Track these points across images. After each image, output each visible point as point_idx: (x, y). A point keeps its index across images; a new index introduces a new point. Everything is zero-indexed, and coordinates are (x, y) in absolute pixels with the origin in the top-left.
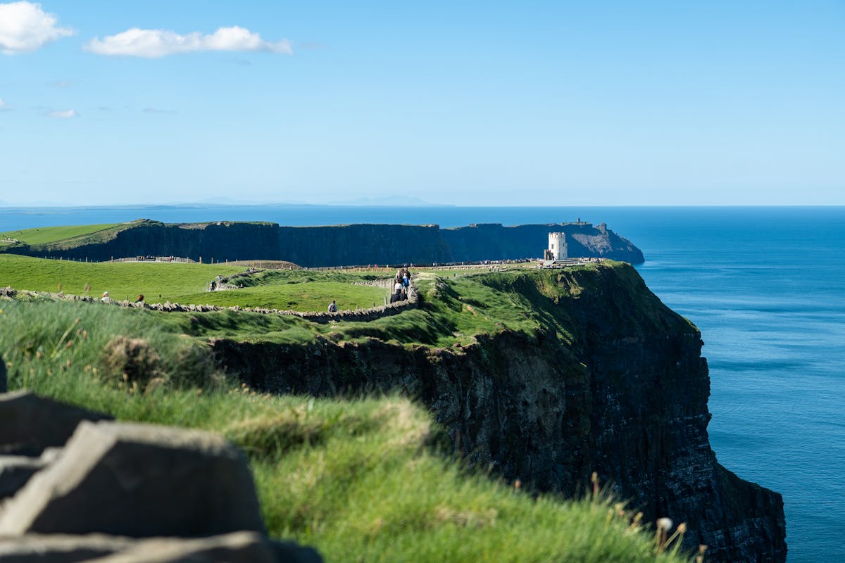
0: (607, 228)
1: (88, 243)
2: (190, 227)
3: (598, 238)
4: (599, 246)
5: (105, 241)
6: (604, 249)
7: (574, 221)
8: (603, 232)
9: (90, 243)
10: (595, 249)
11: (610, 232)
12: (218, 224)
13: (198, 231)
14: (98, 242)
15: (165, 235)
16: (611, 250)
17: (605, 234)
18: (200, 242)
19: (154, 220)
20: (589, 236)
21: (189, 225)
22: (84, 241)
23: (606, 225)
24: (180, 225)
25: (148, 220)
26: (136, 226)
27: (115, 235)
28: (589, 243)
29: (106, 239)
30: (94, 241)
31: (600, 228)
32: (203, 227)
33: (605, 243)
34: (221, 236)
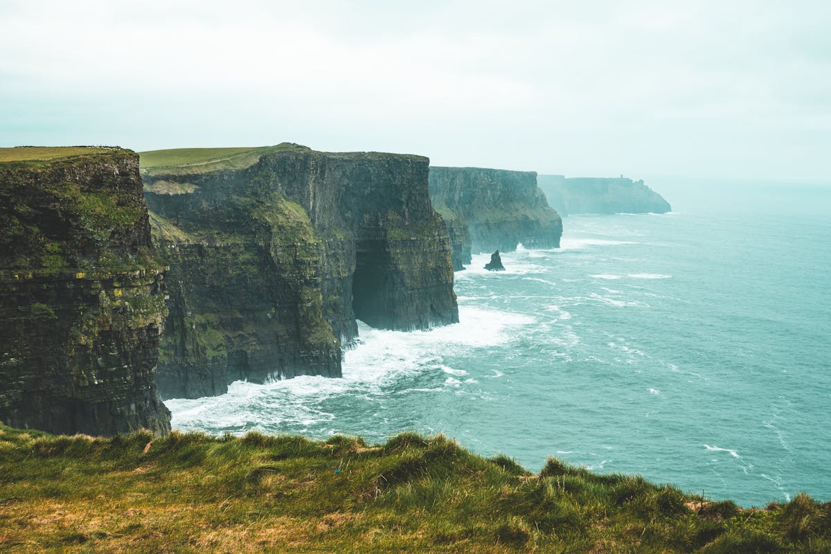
0: (644, 184)
4: (638, 199)
7: (618, 177)
19: (300, 144)
27: (256, 160)
33: (643, 197)
34: (370, 168)
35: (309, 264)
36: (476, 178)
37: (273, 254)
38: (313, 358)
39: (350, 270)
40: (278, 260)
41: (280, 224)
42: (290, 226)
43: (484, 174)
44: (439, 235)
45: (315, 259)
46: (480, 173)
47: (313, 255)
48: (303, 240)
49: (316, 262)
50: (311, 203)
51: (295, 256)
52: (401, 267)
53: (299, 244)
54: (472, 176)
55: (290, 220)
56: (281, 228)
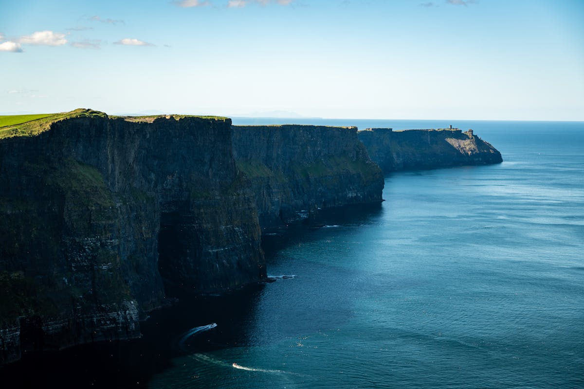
0: (474, 134)
1: (13, 136)
2: (137, 121)
3: (467, 142)
4: (467, 148)
5: (36, 133)
6: (472, 151)
7: (447, 128)
8: (470, 137)
9: (17, 135)
10: (464, 151)
11: (476, 137)
12: (168, 118)
13: (145, 125)
14: (27, 135)
15: (108, 127)
16: (477, 151)
17: (472, 138)
18: (148, 136)
19: (95, 110)
20: (460, 140)
21: (135, 118)
22: (9, 132)
23: (472, 131)
24: (125, 118)
25: (89, 110)
26: (74, 116)
27: (48, 127)
28: (460, 146)
29: (37, 131)
30: (23, 132)
31: (468, 134)
32: (151, 121)
33: (473, 146)
34: (171, 131)
35: (105, 227)
36: (295, 136)
37: (66, 219)
38: (110, 320)
39: (153, 232)
40: (73, 224)
41: (73, 189)
42: (84, 191)
43: (303, 131)
44: (244, 194)
45: (110, 222)
46: (299, 130)
47: (109, 218)
48: (98, 204)
49: (111, 225)
50: (110, 167)
51: (90, 220)
52: (205, 226)
53: (94, 208)
54: (291, 133)
55: (84, 185)
56: (75, 193)
